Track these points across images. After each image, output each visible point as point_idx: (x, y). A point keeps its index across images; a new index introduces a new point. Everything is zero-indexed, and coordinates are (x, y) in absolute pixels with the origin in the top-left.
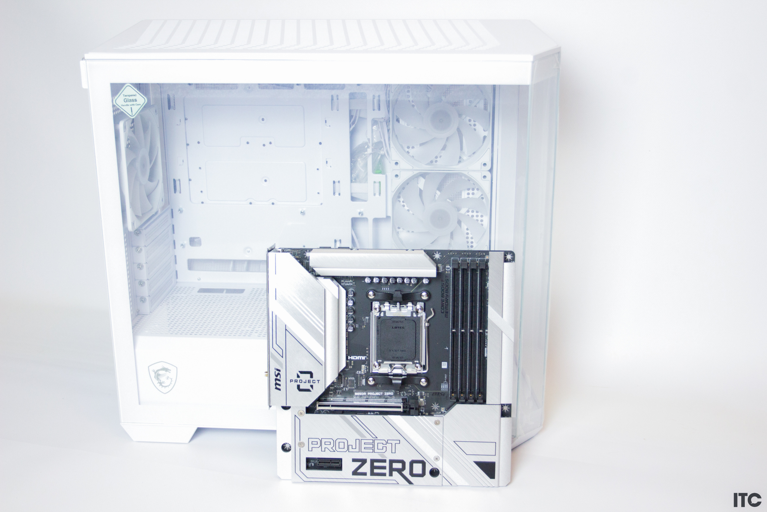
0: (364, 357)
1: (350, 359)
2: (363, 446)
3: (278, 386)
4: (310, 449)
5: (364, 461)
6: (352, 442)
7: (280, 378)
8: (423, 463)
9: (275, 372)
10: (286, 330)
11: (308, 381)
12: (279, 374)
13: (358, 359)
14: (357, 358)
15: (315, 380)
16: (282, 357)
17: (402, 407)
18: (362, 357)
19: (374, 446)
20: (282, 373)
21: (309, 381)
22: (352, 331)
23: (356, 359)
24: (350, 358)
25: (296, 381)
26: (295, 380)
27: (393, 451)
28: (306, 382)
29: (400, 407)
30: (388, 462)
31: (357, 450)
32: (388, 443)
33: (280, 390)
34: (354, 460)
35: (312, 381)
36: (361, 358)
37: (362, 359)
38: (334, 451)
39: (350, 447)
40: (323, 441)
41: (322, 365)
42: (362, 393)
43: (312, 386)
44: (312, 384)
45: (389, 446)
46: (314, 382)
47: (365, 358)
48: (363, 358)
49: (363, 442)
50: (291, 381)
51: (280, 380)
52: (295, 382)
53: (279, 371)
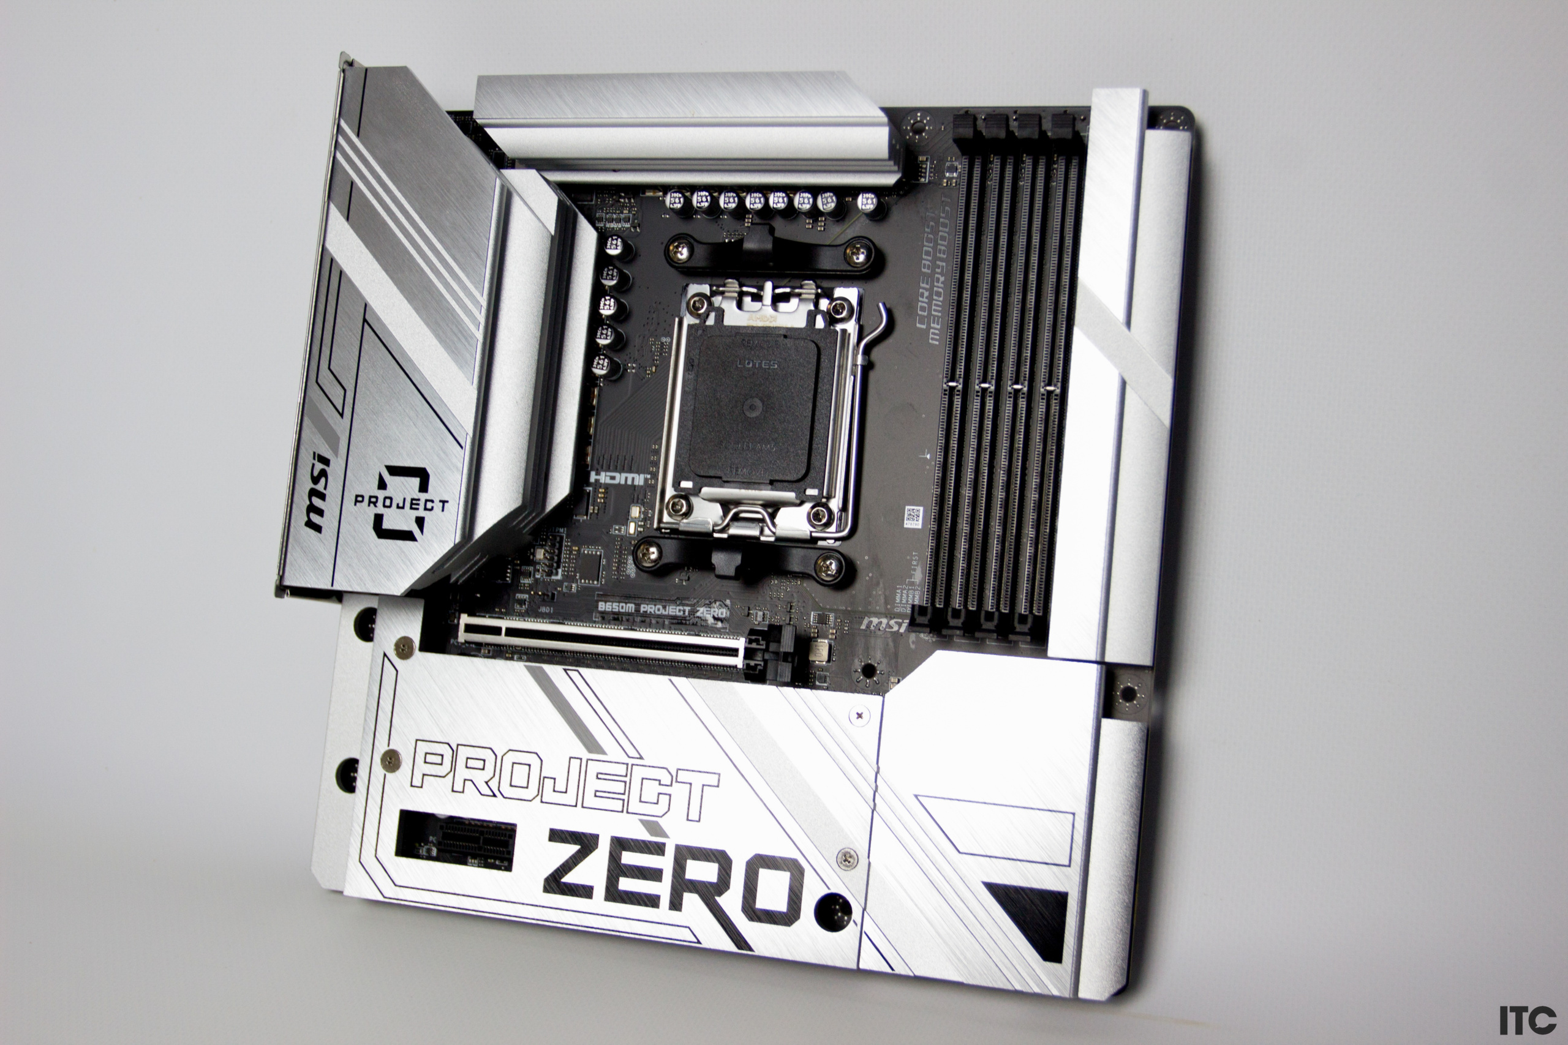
0: (642, 476)
1: (597, 481)
2: (593, 784)
3: (315, 518)
4: (417, 781)
5: (586, 843)
6: (555, 767)
7: (325, 488)
8: (796, 870)
9: (313, 465)
10: (365, 320)
11: (412, 504)
12: (323, 473)
13: (623, 482)
14: (620, 478)
15: (432, 501)
16: (342, 415)
17: (741, 653)
18: (636, 476)
19: (628, 785)
20: (335, 470)
21: (414, 504)
22: (603, 372)
23: (616, 482)
24: (598, 477)
25: (373, 500)
26: (371, 497)
27: (694, 815)
28: (403, 508)
29: (733, 652)
30: (670, 851)
31: (570, 798)
32: (677, 781)
33: (318, 528)
34: (557, 836)
35: (422, 503)
36: (633, 479)
37: (636, 483)
38: (494, 795)
39: (549, 783)
40: (463, 753)
41: (462, 447)
42: (621, 604)
43: (420, 522)
44: (421, 513)
45: (679, 792)
46: (429, 505)
47: (646, 480)
48: (639, 480)
49: (594, 768)
50: (356, 501)
51: (322, 497)
52: (370, 502)
53: (325, 461)
